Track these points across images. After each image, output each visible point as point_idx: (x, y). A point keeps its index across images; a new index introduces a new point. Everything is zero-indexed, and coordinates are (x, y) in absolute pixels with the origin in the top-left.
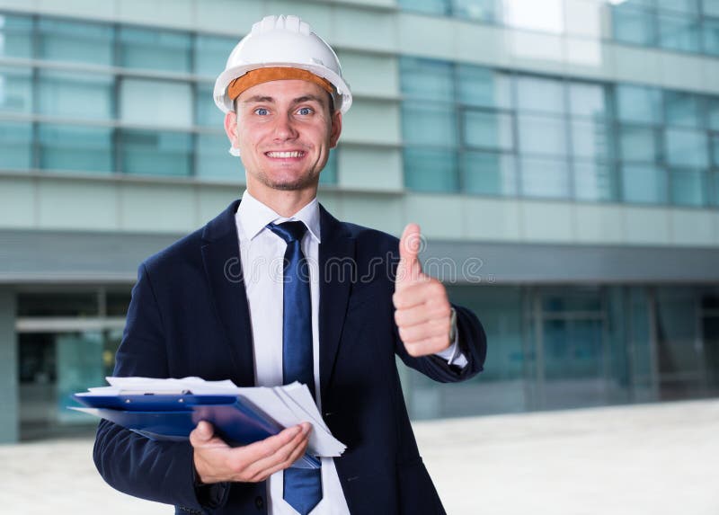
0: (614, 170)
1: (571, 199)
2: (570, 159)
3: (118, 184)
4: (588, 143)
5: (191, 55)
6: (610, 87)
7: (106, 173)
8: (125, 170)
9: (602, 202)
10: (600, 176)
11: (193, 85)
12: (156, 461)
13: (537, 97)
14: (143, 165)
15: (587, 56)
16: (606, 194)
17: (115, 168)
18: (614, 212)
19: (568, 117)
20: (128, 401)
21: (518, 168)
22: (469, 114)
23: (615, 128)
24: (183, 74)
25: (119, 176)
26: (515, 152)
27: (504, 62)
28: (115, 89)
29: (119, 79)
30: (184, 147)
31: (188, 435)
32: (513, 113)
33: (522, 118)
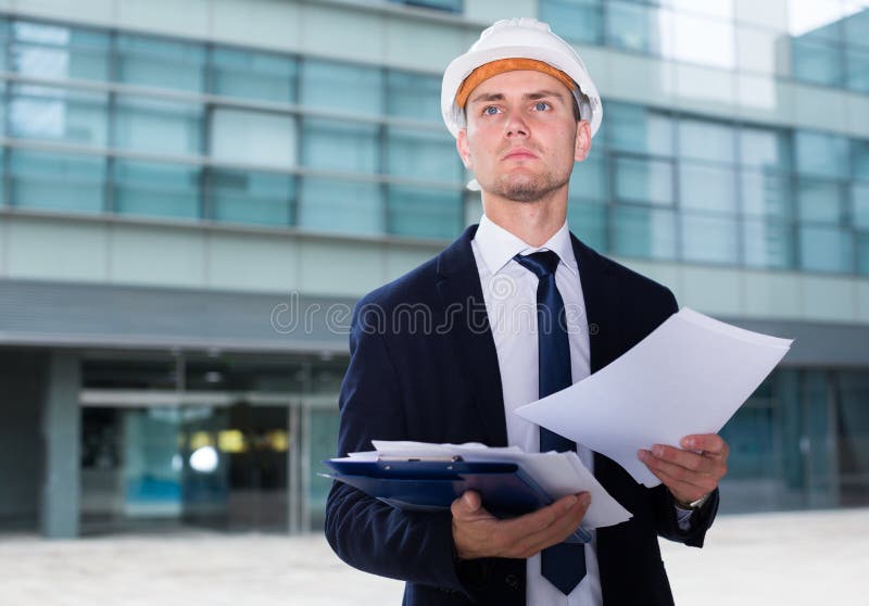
0: (791, 232)
1: (740, 266)
2: (739, 218)
3: (207, 233)
4: (758, 200)
5: (296, 84)
6: (786, 135)
7: (192, 220)
8: (214, 216)
9: (772, 269)
10: (770, 239)
11: (298, 118)
12: (405, 537)
13: (701, 143)
14: (233, 211)
15: (760, 97)
16: (779, 260)
17: (202, 214)
18: (788, 283)
19: (737, 168)
20: (388, 468)
21: (678, 228)
22: (622, 161)
23: (792, 181)
24: (286, 105)
25: (206, 223)
26: (675, 207)
27: (662, 100)
28: (204, 121)
29: (210, 108)
30: (284, 192)
31: (450, 505)
32: (674, 161)
33: (684, 168)
